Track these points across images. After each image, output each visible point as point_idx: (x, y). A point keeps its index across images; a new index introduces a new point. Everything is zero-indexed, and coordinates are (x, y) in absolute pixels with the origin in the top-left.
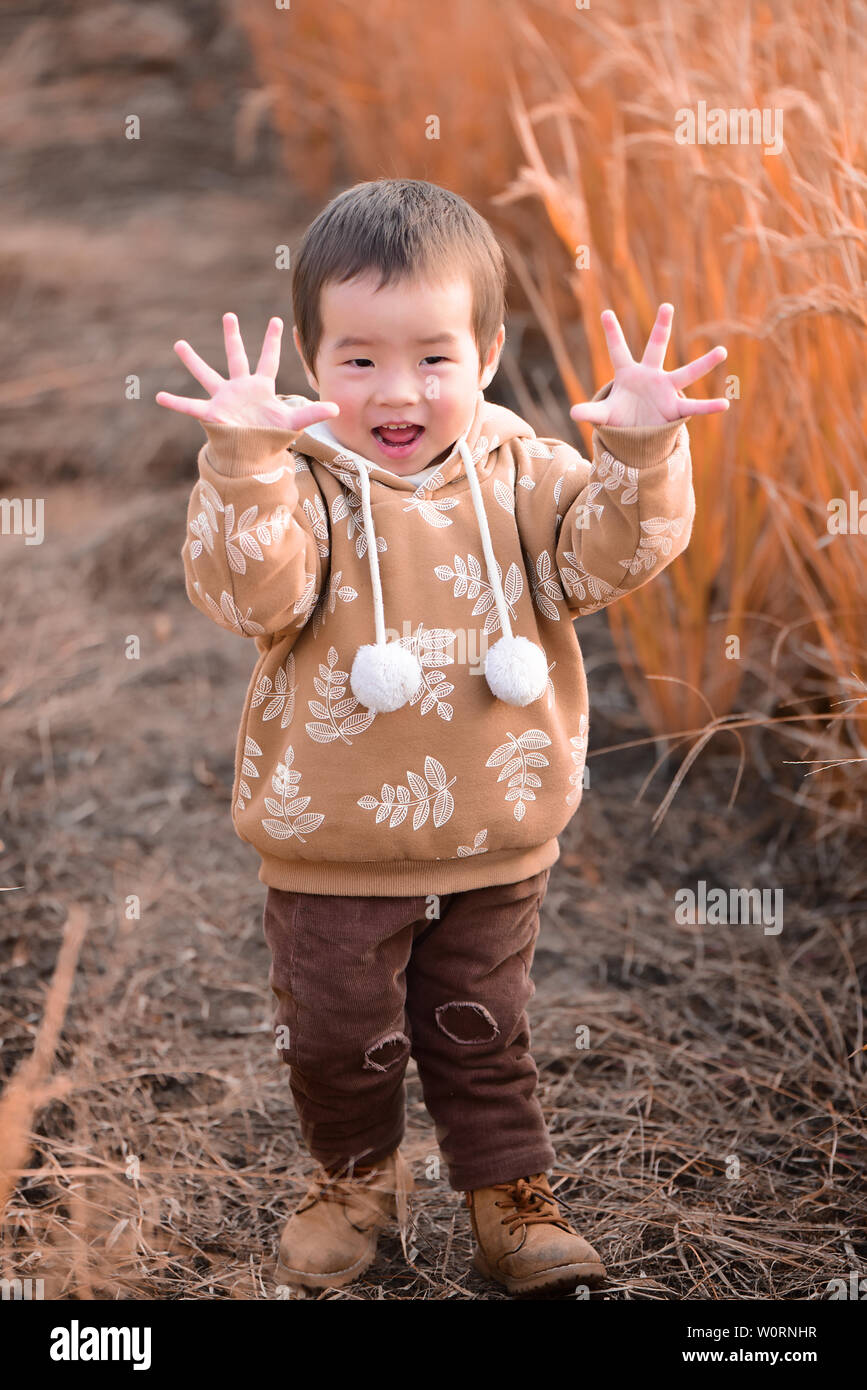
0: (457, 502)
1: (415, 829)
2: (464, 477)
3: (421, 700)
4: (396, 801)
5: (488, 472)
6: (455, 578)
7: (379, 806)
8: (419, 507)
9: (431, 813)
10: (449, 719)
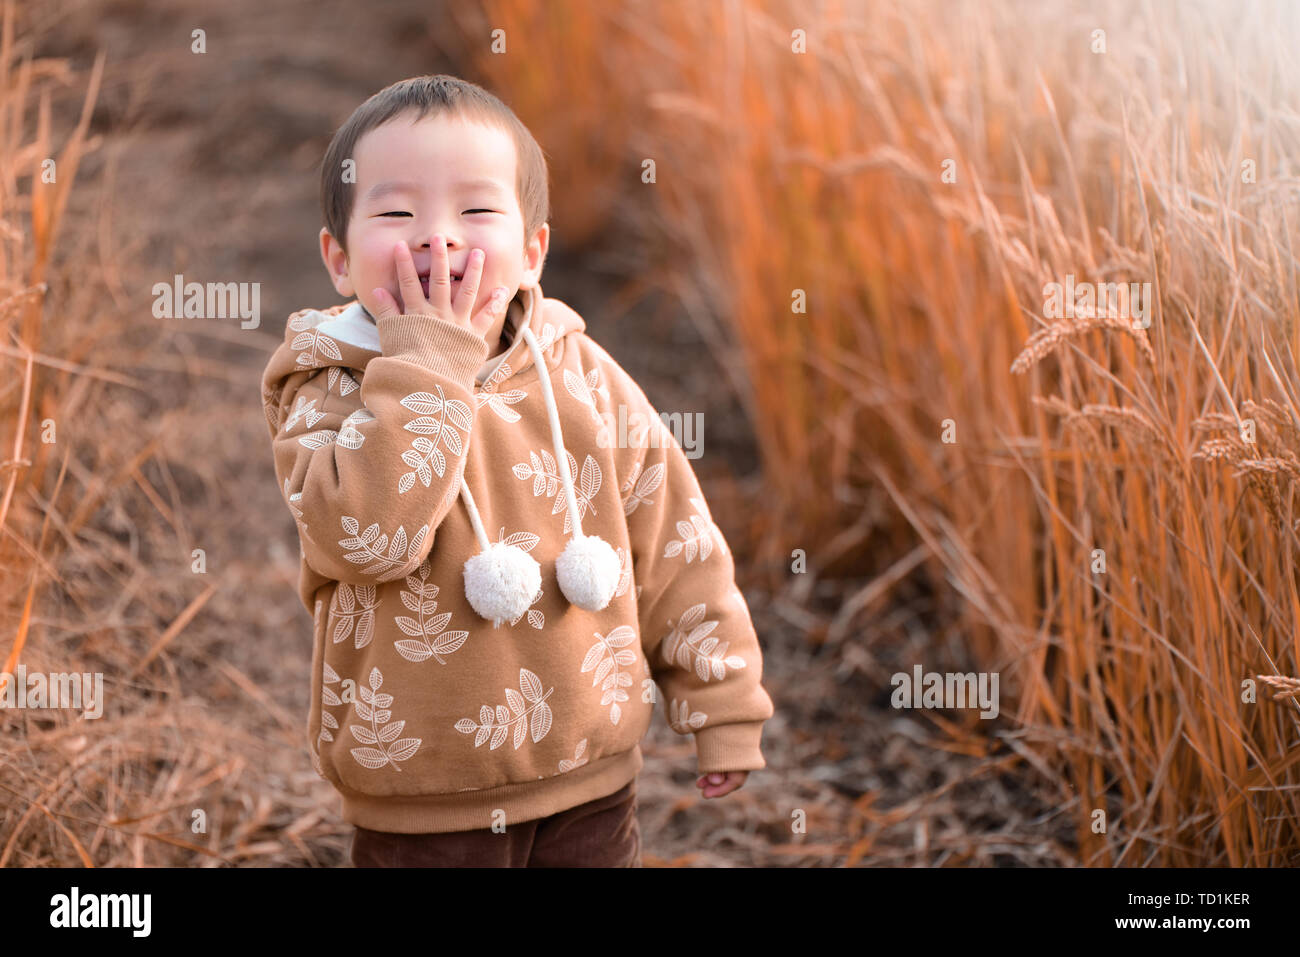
0: (525, 395)
1: (515, 748)
2: (533, 366)
4: (495, 722)
5: (557, 361)
6: (534, 475)
7: (478, 729)
8: (490, 402)
9: (530, 729)
10: (541, 628)
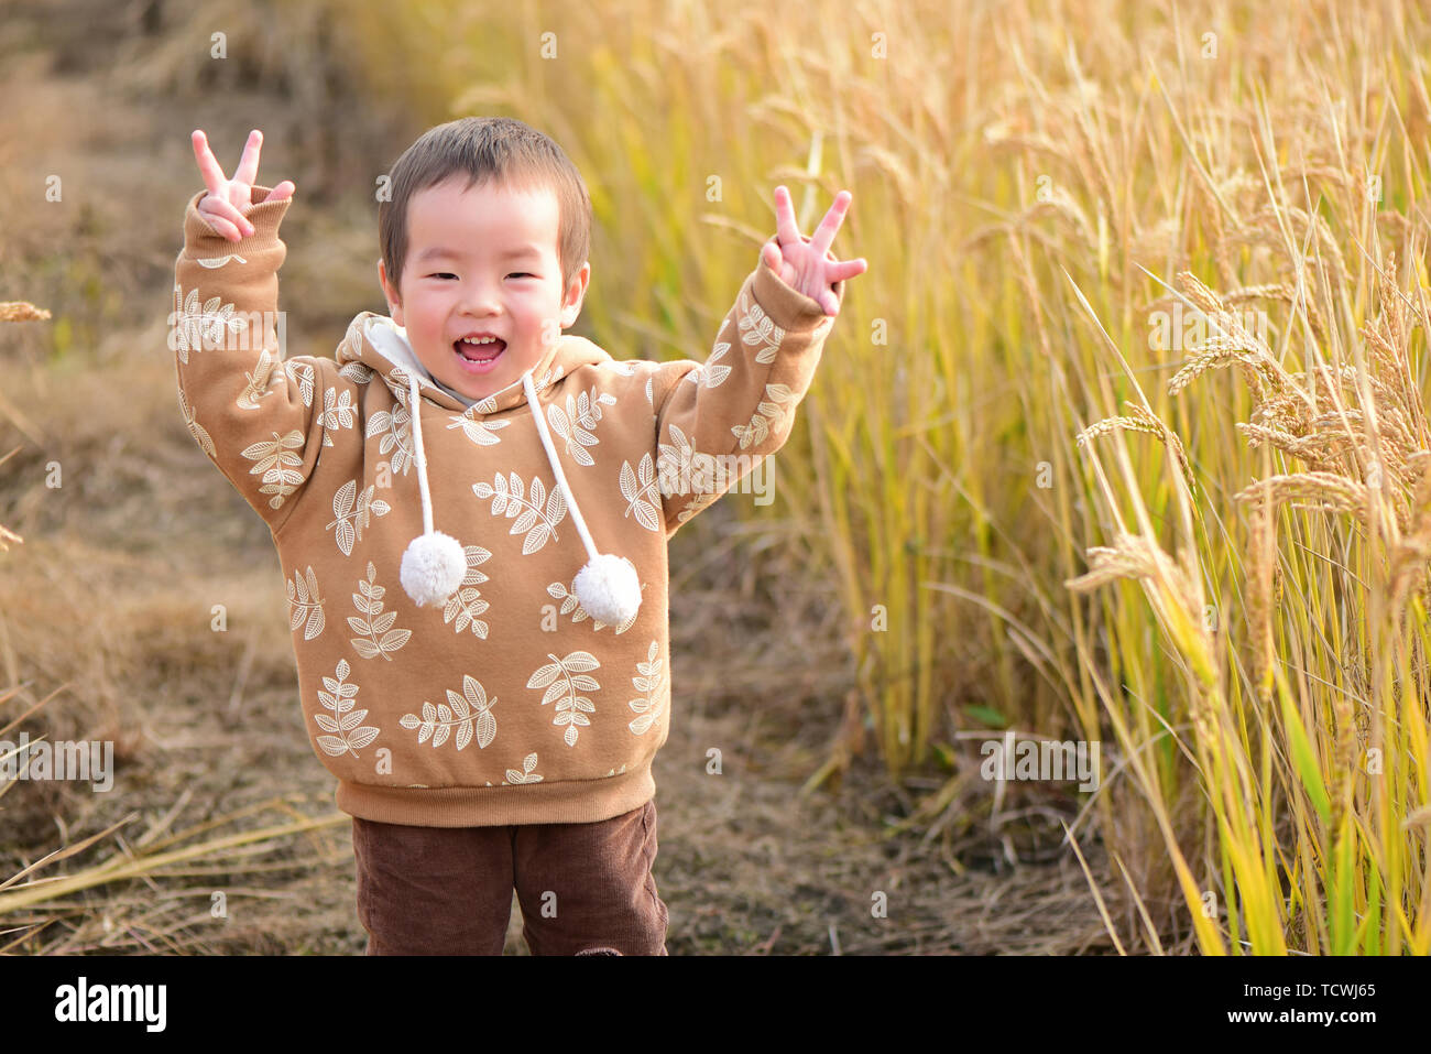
0: (507, 424)
1: (459, 749)
3: (456, 617)
4: (438, 720)
6: (494, 496)
7: (421, 725)
8: (464, 425)
9: (475, 733)
